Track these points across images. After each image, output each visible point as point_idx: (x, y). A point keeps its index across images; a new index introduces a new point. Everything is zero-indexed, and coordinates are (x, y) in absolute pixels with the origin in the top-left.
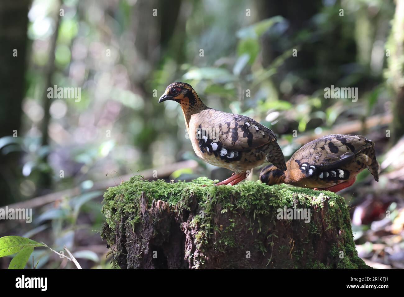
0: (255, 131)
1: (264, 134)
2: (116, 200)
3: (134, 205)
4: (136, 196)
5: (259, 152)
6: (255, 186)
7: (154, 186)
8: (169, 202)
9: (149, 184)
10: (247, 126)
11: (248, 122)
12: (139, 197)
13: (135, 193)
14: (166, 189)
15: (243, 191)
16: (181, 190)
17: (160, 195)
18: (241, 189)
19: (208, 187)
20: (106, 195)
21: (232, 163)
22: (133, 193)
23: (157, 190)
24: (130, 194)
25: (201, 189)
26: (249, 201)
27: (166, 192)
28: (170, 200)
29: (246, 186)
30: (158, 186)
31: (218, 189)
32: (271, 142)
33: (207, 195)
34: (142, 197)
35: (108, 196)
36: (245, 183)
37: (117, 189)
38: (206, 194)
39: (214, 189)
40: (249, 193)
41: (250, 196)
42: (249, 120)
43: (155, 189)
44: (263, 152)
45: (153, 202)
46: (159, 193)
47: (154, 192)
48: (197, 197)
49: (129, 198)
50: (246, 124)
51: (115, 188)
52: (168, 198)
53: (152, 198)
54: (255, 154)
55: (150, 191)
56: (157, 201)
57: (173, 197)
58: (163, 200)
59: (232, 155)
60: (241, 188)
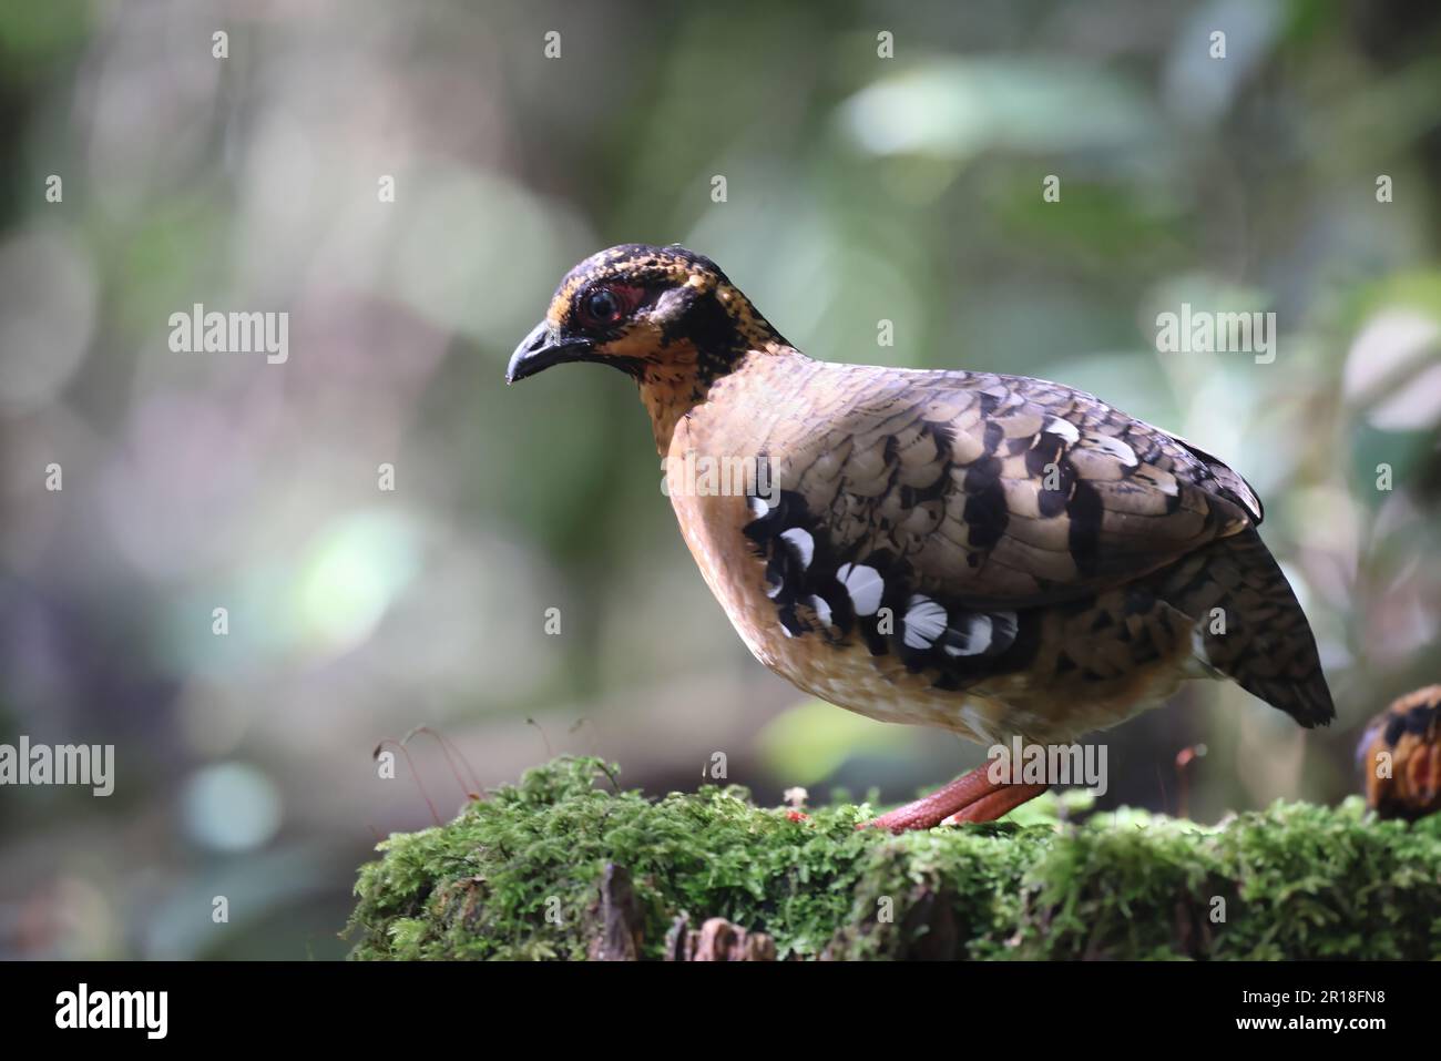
0: (1117, 474)
1: (1172, 490)
2: (437, 919)
3: (554, 949)
4: (568, 893)
5: (1144, 609)
6: (1338, 836)
7: (682, 826)
8: (777, 933)
9: (647, 817)
10: (1064, 442)
11: (1065, 417)
12: (584, 898)
13: (556, 869)
14: (758, 847)
15: (1259, 870)
16: (851, 855)
17: (719, 890)
18: (1243, 857)
19: (1029, 836)
20: (374, 884)
21: (984, 694)
22: (543, 872)
23: (700, 853)
24: (526, 877)
25: (981, 852)
26: (1295, 935)
27: (755, 869)
28: (780, 922)
29: (1279, 836)
30: (706, 831)
31: (1092, 857)
32: (1219, 541)
33: (1024, 892)
34: (606, 897)
35: (386, 890)
36: (1270, 821)
37: (441, 842)
38: (1013, 887)
39: (1065, 856)
40: (1297, 885)
41: (1303, 903)
42: (1076, 405)
43: (687, 846)
44: (1171, 609)
45: (672, 933)
46: (714, 873)
47: (678, 869)
48: (961, 907)
49: (521, 904)
50: (1052, 429)
51: (431, 836)
52: (771, 905)
53: (667, 906)
54: (1124, 624)
55: (654, 863)
56: (699, 927)
57: (805, 904)
58: (739, 916)
59: (981, 636)
60: (1247, 851)
